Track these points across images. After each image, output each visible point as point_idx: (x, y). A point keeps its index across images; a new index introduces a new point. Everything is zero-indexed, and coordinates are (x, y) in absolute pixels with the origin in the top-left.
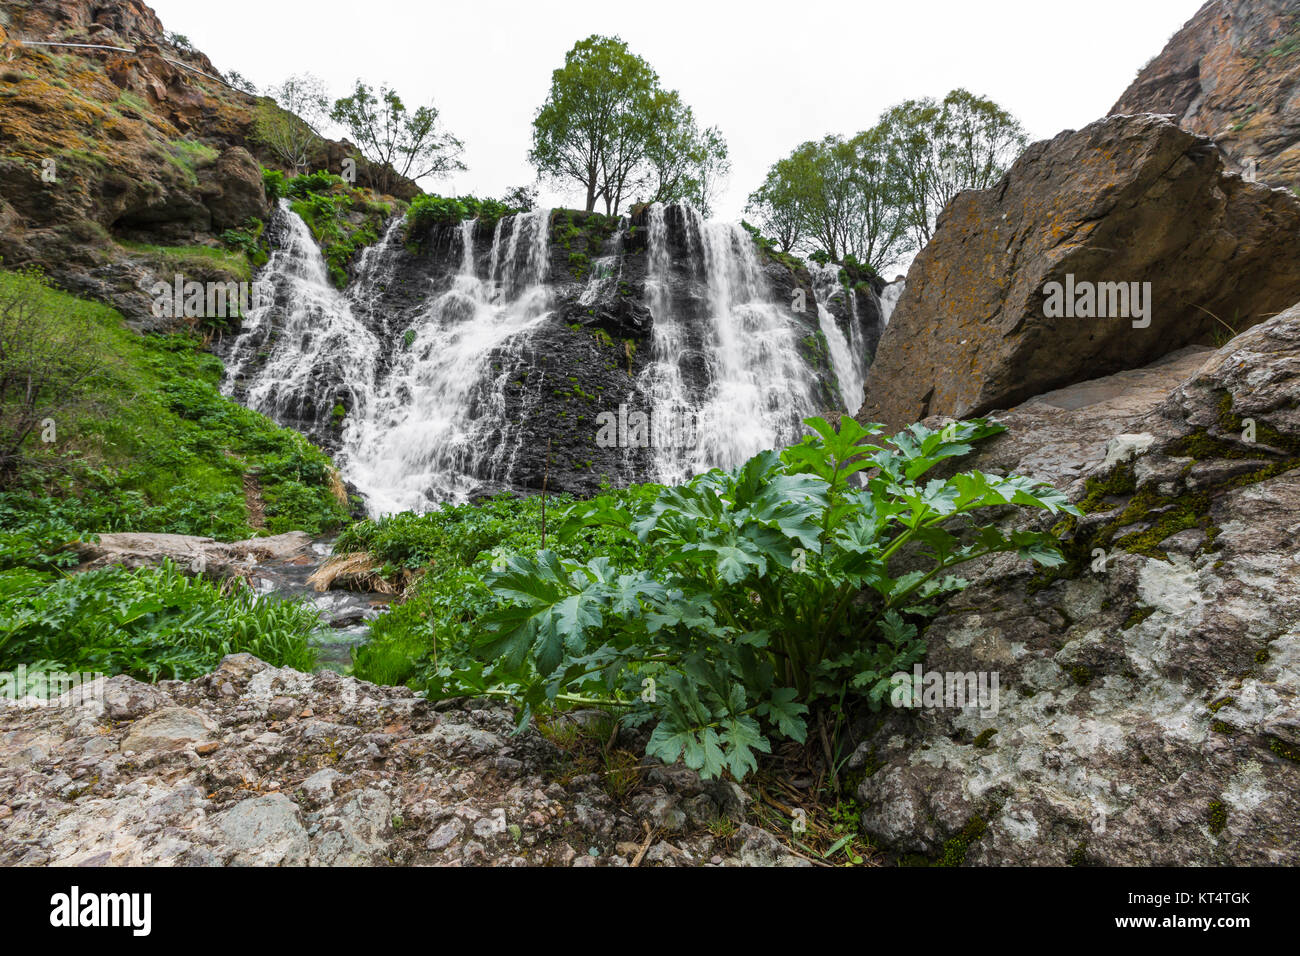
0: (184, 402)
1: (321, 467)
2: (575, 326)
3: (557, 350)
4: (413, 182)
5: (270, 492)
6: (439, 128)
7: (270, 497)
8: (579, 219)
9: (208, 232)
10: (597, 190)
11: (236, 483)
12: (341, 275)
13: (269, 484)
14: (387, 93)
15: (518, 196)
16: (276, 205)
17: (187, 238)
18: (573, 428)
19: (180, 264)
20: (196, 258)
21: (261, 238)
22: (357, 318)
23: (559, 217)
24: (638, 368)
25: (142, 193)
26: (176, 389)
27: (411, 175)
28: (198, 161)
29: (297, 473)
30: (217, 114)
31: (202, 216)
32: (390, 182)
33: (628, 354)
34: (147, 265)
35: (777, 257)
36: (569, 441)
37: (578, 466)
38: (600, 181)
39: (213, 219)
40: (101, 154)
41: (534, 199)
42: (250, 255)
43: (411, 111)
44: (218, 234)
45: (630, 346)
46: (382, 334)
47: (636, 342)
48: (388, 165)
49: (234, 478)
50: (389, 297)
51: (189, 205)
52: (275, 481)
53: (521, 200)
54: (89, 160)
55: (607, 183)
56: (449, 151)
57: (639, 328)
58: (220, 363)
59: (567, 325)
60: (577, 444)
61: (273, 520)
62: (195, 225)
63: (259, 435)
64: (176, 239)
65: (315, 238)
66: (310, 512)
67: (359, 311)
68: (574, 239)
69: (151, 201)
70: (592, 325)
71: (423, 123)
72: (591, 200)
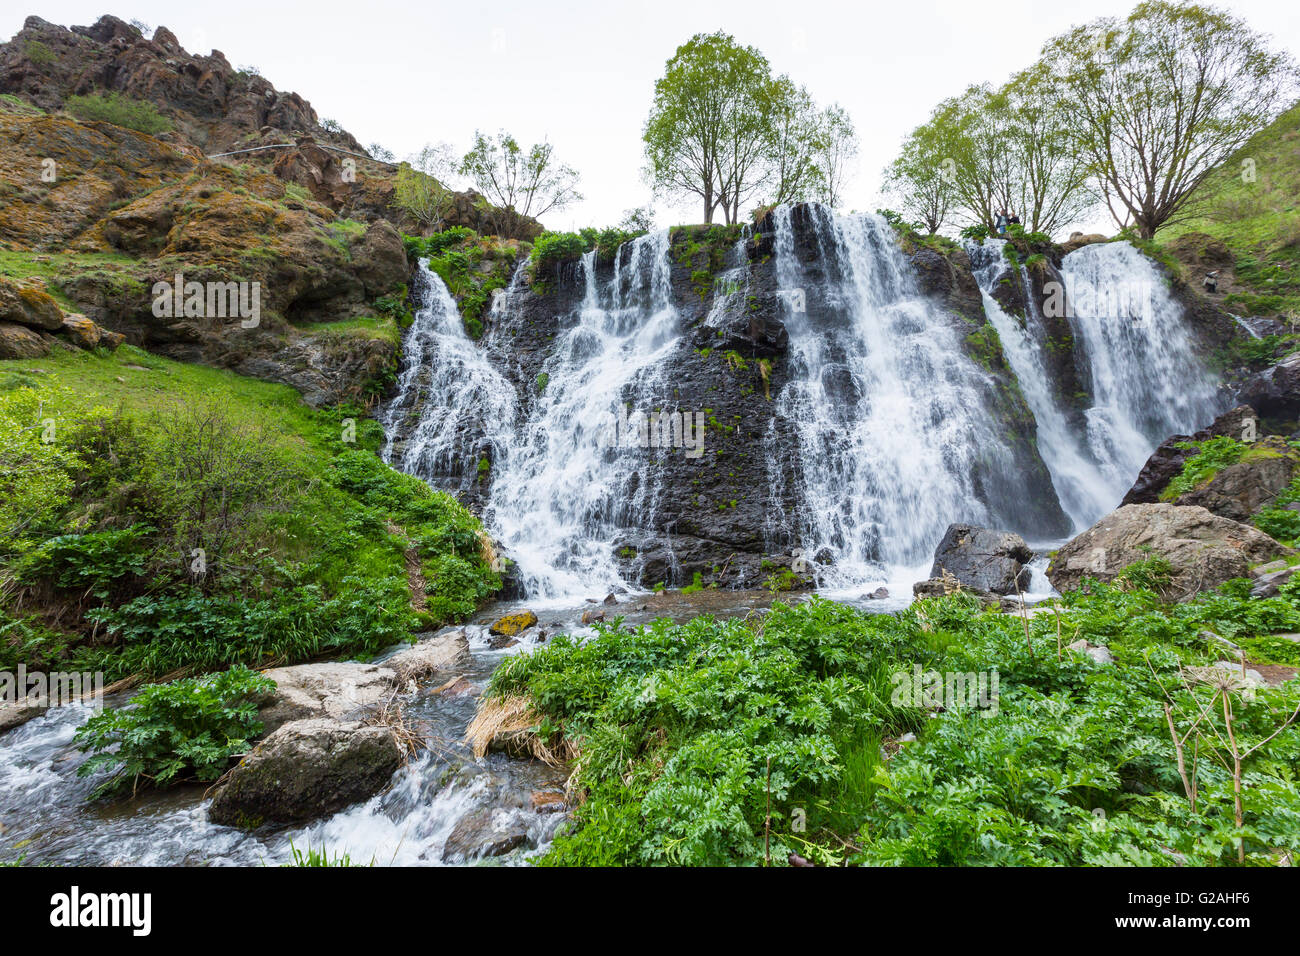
0: (352, 479)
1: (473, 535)
2: (705, 350)
3: (688, 380)
4: (534, 221)
5: (428, 567)
6: (553, 164)
7: (429, 573)
8: (699, 234)
9: (363, 302)
10: (715, 198)
11: (399, 561)
12: (477, 325)
13: (427, 557)
14: (503, 139)
15: (634, 218)
16: (417, 267)
17: (346, 310)
18: (713, 465)
19: (343, 338)
20: (353, 331)
21: (407, 301)
22: (494, 367)
23: (678, 235)
24: (777, 390)
25: (308, 278)
26: (345, 465)
27: (532, 214)
28: (351, 238)
29: (451, 544)
30: (363, 188)
31: (358, 288)
32: (514, 224)
33: (764, 376)
34: (317, 343)
35: (925, 243)
36: (710, 479)
37: (722, 507)
38: (717, 187)
39: (366, 290)
40: (274, 249)
41: (651, 219)
42: (398, 319)
43: (526, 151)
44: (371, 303)
45: (764, 367)
46: (518, 381)
47: (771, 361)
48: (510, 208)
49: (397, 557)
50: (521, 341)
51: (346, 281)
52: (432, 555)
53: (638, 222)
54: (264, 256)
55: (724, 190)
56: (565, 183)
57: (773, 345)
58: (382, 429)
59: (696, 351)
60: (718, 482)
61: (433, 599)
62: (352, 297)
63: (417, 504)
64: (338, 312)
65: (452, 291)
66: (465, 587)
67: (495, 359)
68: (696, 256)
69: (316, 284)
70: (723, 348)
71: (539, 161)
72: (709, 211)
